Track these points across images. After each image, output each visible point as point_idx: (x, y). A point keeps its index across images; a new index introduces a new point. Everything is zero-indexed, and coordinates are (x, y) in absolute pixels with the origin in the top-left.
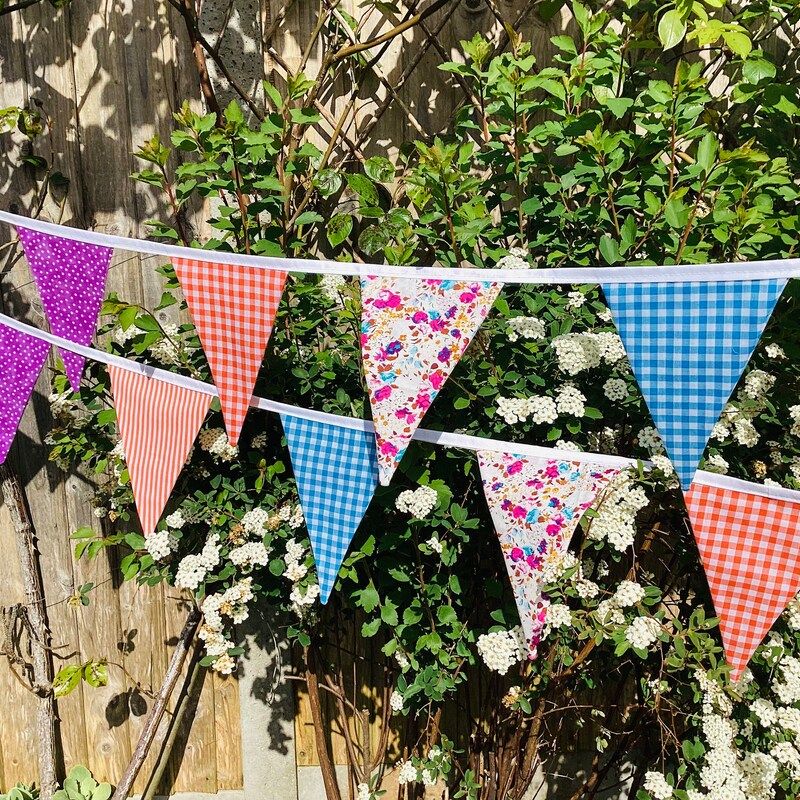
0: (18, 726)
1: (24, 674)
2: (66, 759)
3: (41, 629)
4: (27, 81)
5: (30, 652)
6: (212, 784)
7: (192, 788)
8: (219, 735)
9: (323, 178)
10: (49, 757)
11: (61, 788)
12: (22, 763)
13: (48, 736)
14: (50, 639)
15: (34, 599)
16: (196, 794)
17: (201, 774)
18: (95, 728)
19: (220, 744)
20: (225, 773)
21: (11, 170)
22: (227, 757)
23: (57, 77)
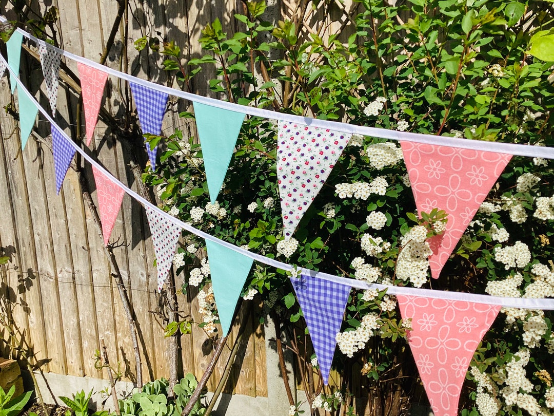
0: (163, 349)
1: (164, 324)
2: (184, 369)
3: (172, 302)
4: (166, 25)
5: (167, 313)
6: (254, 392)
7: (244, 393)
8: (257, 367)
9: (306, 68)
10: (174, 367)
11: (179, 383)
12: (164, 368)
13: (174, 356)
14: (177, 308)
15: (169, 286)
16: (246, 396)
17: (248, 386)
18: (198, 355)
19: (258, 371)
20: (260, 388)
21: (159, 71)
22: (261, 379)
23: (180, 23)
